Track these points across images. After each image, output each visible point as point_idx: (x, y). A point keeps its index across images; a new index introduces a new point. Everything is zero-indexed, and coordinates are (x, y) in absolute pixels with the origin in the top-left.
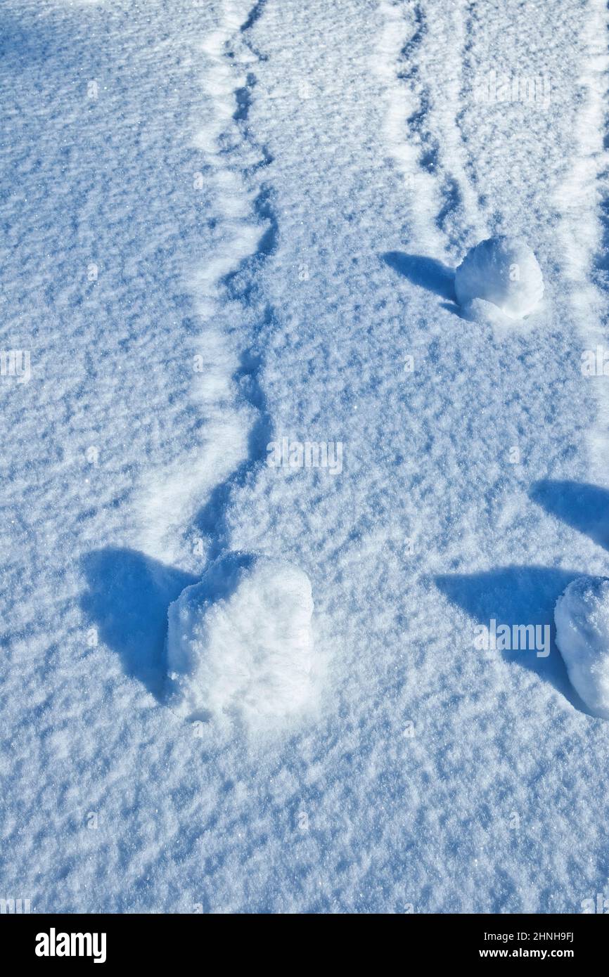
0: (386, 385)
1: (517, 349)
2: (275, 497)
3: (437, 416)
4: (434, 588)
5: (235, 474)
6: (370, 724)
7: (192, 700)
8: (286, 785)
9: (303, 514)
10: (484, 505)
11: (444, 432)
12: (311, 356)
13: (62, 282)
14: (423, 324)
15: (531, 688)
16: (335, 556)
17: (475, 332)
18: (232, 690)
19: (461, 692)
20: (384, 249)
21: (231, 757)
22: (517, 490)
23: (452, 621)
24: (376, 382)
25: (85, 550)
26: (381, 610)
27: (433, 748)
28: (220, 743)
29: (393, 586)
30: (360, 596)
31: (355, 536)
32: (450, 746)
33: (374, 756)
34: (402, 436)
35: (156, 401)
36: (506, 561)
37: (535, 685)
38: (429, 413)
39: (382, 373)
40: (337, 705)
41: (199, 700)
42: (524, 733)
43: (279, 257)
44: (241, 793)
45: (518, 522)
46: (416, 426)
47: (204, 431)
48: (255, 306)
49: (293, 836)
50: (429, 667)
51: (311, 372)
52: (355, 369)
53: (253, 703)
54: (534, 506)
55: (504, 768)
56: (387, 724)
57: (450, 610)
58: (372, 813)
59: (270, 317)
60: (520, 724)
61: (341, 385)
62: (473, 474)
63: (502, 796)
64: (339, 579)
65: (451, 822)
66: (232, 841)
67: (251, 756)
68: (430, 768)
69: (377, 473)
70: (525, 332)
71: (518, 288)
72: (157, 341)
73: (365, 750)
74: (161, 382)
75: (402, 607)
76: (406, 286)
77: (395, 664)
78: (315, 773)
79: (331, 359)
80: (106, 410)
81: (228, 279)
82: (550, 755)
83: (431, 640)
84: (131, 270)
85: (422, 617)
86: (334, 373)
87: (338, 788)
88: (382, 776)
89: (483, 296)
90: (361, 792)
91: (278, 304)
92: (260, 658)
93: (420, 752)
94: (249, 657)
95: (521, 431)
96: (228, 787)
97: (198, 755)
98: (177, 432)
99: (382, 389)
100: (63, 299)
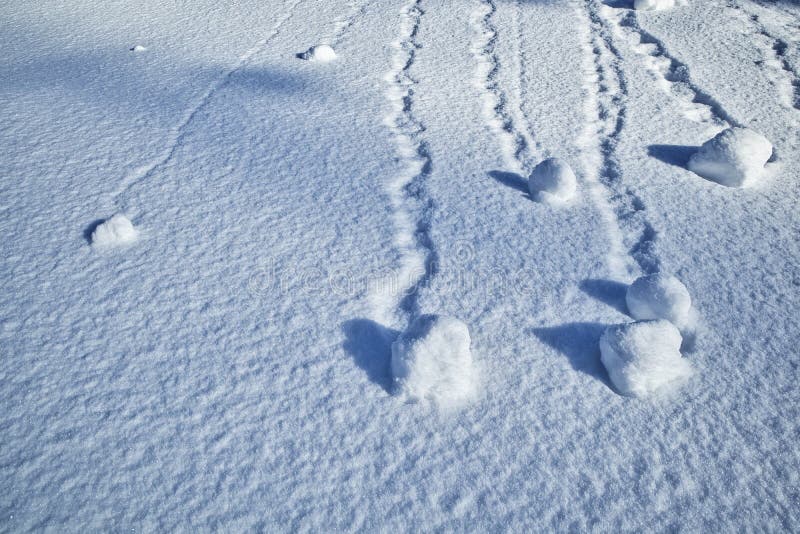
0: (497, 235)
1: (565, 216)
2: (442, 292)
3: (525, 250)
4: (532, 334)
5: (419, 282)
6: (504, 403)
7: (407, 392)
8: (461, 434)
9: (458, 300)
10: (555, 292)
11: (530, 257)
12: (455, 222)
13: (320, 191)
14: (513, 205)
15: (590, 383)
16: (477, 320)
17: (540, 208)
18: (429, 386)
19: (552, 386)
20: (489, 169)
21: (431, 421)
22: (573, 284)
23: (544, 351)
24: (491, 234)
25: (343, 320)
26: (505, 346)
27: (540, 414)
28: (424, 414)
29: (510, 333)
30: (492, 340)
31: (487, 310)
32: (549, 413)
33: (508, 419)
34: (508, 260)
35: (374, 246)
36: (570, 320)
37: (592, 381)
38: (521, 248)
39: (494, 229)
40: (485, 393)
41: (411, 393)
42: (588, 405)
43: (434, 175)
44: (438, 438)
45: (574, 301)
46: (515, 255)
47: (401, 261)
48: (423, 200)
49: (468, 459)
50: (534, 374)
51: (456, 230)
52: (479, 227)
53: (440, 393)
54: (582, 293)
55: (579, 423)
56: (514, 403)
57: (542, 345)
58: (509, 447)
59: (431, 204)
60: (586, 401)
61: (472, 236)
62: (548, 277)
63: (580, 437)
64: (480, 331)
65: (553, 450)
66: (435, 462)
67: (441, 420)
68: (539, 424)
69: (496, 278)
70: (568, 208)
71: (564, 184)
72: (372, 217)
73: (503, 416)
74: (377, 237)
75: (516, 345)
76: (502, 187)
77: (515, 373)
78: (477, 428)
79: (466, 223)
80: (349, 252)
81: (407, 187)
82: (603, 416)
83: (534, 361)
84: (356, 183)
85: (527, 349)
86: (469, 230)
87: (490, 435)
88: (513, 429)
89: (544, 190)
90: (503, 437)
91: (435, 197)
92: (443, 368)
93: (533, 416)
94: (437, 368)
95: (572, 256)
96: (430, 435)
97: (412, 420)
98: (387, 262)
99: (495, 237)
100: (322, 199)
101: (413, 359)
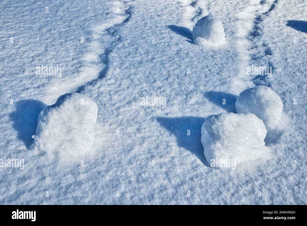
0: (157, 60)
1: (212, 53)
2: (102, 89)
3: (174, 70)
4: (155, 121)
5: (89, 83)
6: (113, 162)
7: (39, 147)
8: (70, 179)
9: (111, 95)
10: (185, 97)
11: (175, 75)
12: (131, 50)
13: (46, 25)
14: (177, 44)
15: (186, 156)
16: (119, 108)
17: (196, 48)
18: (57, 144)
19: (155, 154)
20: (169, 24)
21: (49, 168)
22: (199, 93)
23: (160, 132)
24: (153, 58)
25: (20, 99)
26: (131, 126)
27: (137, 173)
28: (46, 163)
29: (139, 119)
30: (124, 121)
31: (129, 103)
32: (144, 172)
33: (110, 173)
34: (158, 75)
35: (67, 59)
36: (188, 114)
37: (188, 155)
38: (171, 69)
39: (156, 56)
40: (102, 155)
41: (42, 146)
42: (179, 170)
43: (129, 24)
44: (48, 181)
45: (197, 103)
46: (164, 72)
47: (82, 69)
48: (115, 36)
49: (63, 198)
50: (145, 146)
51: (129, 55)
52: (146, 55)
53: (64, 150)
54: (205, 99)
55: (166, 182)
56: (120, 162)
57: (160, 128)
58: (101, 192)
59: (120, 39)
60: (178, 167)
61: (139, 59)
62: (183, 88)
63: (161, 191)
64: (118, 116)
65: (136, 198)
66: (36, 197)
67: (58, 168)
68: (133, 179)
69: (145, 85)
70: (216, 50)
72: (74, 43)
73: (107, 171)
74: (71, 55)
75: (140, 126)
76: (174, 34)
77: (131, 143)
78: (82, 177)
79: (138, 51)
80: (47, 60)
81: (108, 30)
82: (187, 178)
83: (149, 137)
84: (73, 24)
85: (147, 129)
86: (138, 55)
87: (91, 183)
88: (110, 181)
89: (201, 37)
90: (100, 185)
91: (124, 36)
92: (69, 131)
93: (131, 173)
94: (65, 130)
95: (206, 76)
96: (44, 178)
97: (36, 167)
98: (72, 69)
99: (155, 61)
100: (45, 30)
101: (47, 122)
